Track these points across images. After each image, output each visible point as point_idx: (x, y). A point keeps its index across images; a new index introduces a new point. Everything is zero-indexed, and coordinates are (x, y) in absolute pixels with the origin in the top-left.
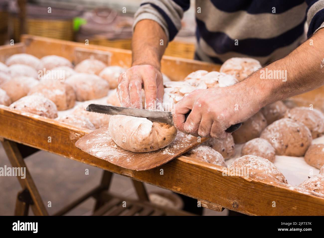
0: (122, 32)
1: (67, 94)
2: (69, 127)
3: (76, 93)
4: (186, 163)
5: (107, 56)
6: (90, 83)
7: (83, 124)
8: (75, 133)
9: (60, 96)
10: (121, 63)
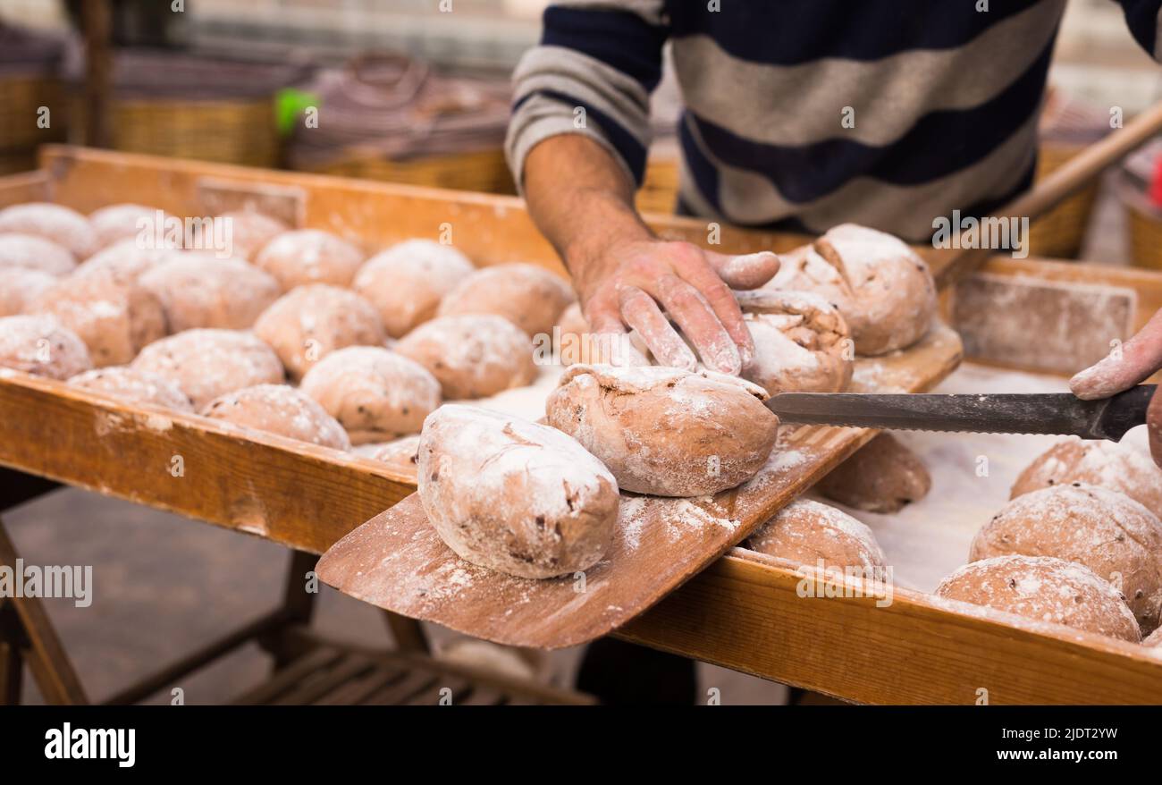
0: (433, 132)
1: (132, 313)
2: (91, 400)
3: (165, 313)
4: (394, 482)
5: (292, 201)
6: (213, 283)
7: (146, 392)
8: (107, 416)
9: (109, 320)
10: (336, 220)
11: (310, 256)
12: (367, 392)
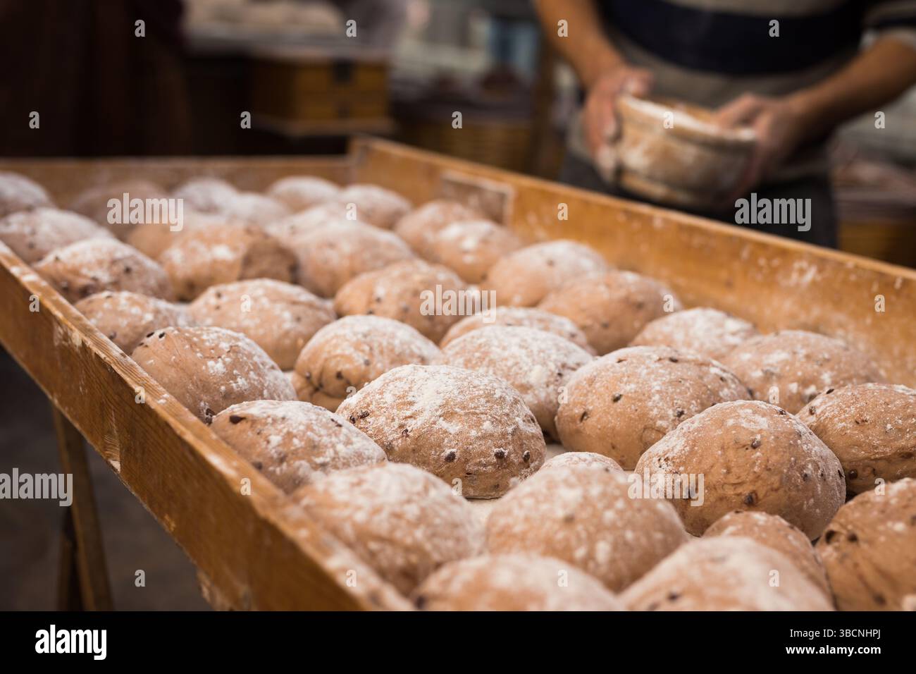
2: (53, 309)
5: (502, 197)
6: (347, 248)
11: (470, 243)
12: (349, 359)
